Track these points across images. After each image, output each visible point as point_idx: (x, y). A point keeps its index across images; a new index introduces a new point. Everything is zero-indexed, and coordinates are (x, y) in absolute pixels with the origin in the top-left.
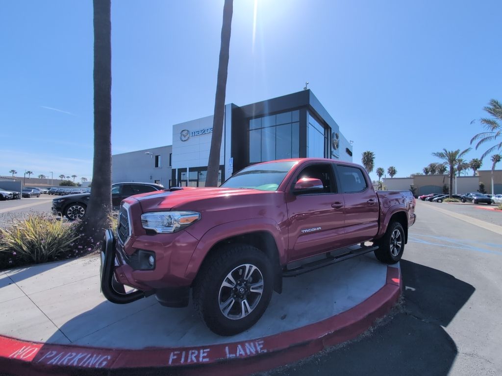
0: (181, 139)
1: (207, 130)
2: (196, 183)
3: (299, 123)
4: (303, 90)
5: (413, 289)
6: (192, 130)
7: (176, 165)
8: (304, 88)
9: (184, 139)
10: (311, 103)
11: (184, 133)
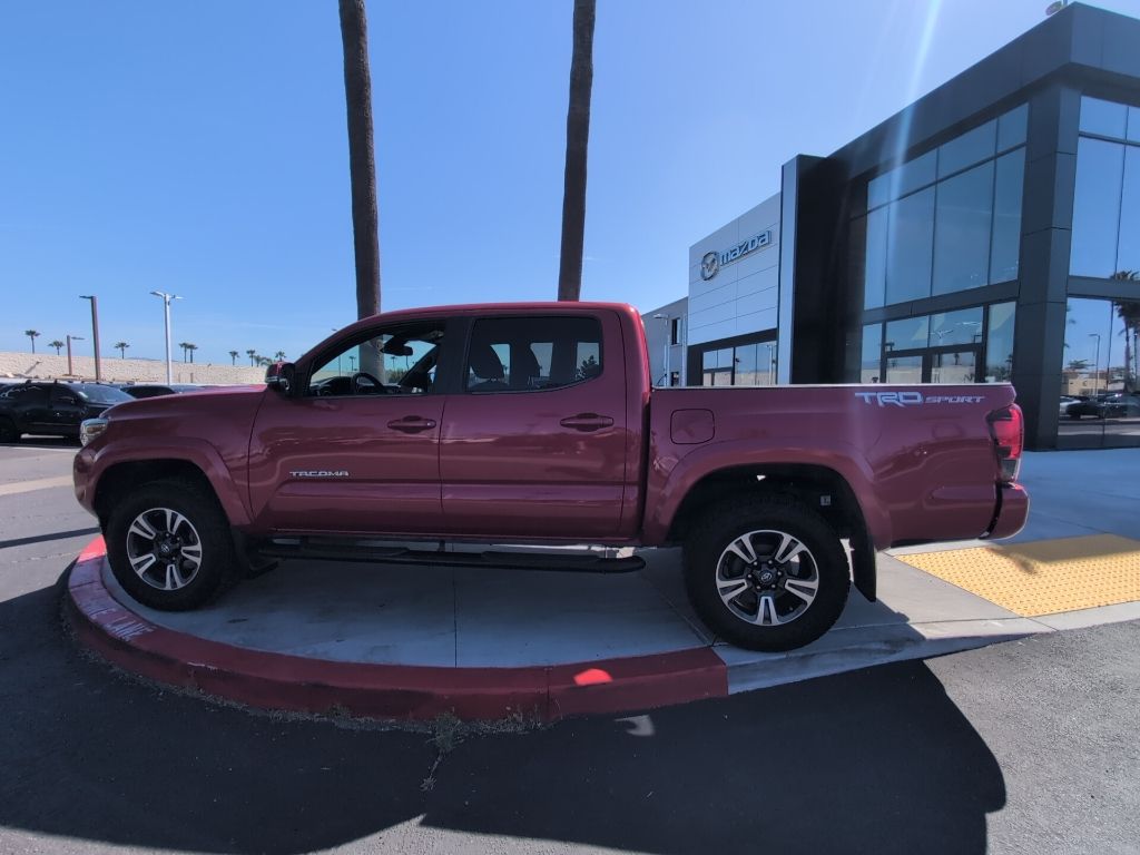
0: (703, 275)
1: (753, 241)
2: (729, 375)
3: (1024, 149)
4: (1046, 17)
6: (722, 249)
7: (695, 338)
8: (1049, 10)
9: (708, 274)
10: (1082, 54)
11: (709, 261)
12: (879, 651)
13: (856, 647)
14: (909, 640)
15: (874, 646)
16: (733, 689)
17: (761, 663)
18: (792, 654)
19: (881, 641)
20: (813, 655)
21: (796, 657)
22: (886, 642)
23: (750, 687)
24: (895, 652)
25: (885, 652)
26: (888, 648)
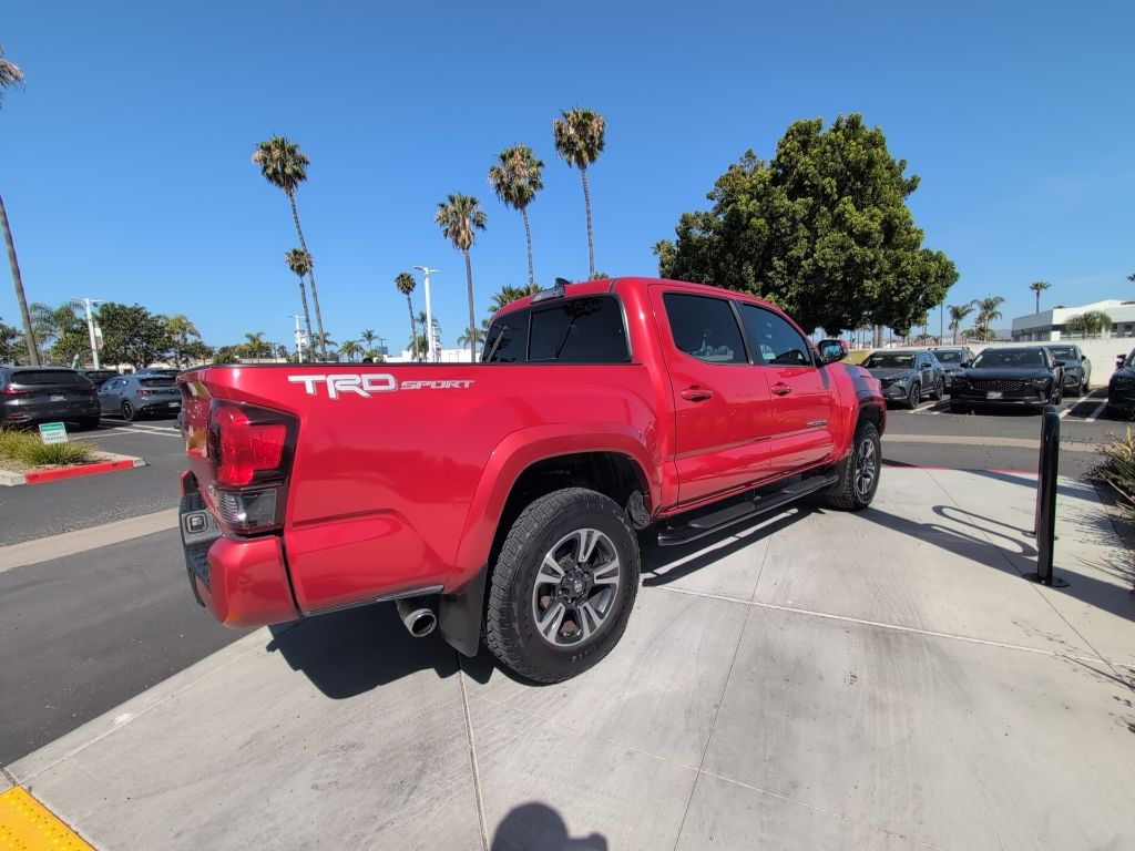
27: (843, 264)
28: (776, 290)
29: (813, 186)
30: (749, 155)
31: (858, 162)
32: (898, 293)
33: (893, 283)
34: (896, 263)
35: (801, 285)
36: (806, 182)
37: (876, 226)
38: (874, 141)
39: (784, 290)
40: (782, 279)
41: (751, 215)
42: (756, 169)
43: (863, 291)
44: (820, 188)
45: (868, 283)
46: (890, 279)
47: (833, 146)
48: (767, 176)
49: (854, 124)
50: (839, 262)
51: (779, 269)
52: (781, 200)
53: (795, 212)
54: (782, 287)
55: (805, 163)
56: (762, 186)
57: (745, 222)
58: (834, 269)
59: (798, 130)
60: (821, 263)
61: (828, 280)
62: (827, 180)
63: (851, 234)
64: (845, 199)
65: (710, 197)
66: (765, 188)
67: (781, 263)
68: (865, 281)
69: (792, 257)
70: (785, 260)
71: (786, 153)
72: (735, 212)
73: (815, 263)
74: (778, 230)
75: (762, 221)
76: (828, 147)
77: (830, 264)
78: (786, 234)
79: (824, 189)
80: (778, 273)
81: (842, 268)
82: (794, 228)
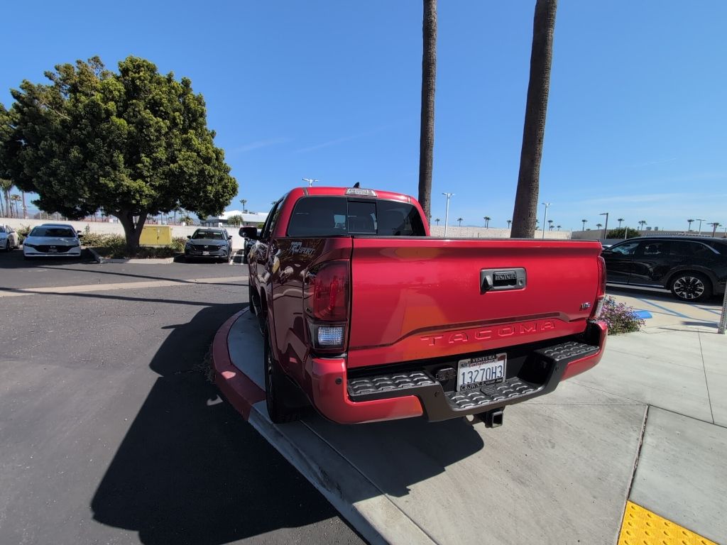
5: (210, 403)
12: (315, 474)
13: (303, 454)
14: (339, 488)
15: (314, 466)
16: (250, 421)
17: (263, 417)
18: (274, 425)
19: (320, 468)
20: (282, 436)
21: (275, 429)
22: (323, 472)
23: (255, 426)
24: (324, 486)
25: (318, 478)
26: (322, 480)
27: (197, 173)
28: (143, 178)
29: (166, 113)
30: (96, 60)
31: (196, 111)
32: (223, 196)
33: (221, 191)
34: (221, 179)
35: (162, 179)
36: (161, 108)
37: (214, 155)
38: (199, 101)
39: (149, 180)
40: (148, 171)
41: (109, 113)
42: (104, 75)
43: (205, 192)
44: (171, 117)
45: (209, 188)
46: (220, 187)
47: (176, 92)
48: (121, 87)
49: (186, 84)
50: (195, 171)
51: (147, 164)
52: (147, 114)
53: (160, 127)
54: (148, 177)
55: (157, 93)
56: (117, 93)
57: (104, 116)
58: (191, 175)
59: (147, 66)
60: (185, 169)
61: (187, 181)
62: (177, 114)
63: (199, 155)
64: (191, 131)
65: (50, 76)
66: (120, 97)
67: (148, 159)
68: (208, 187)
69: (156, 158)
70: (151, 158)
71: (139, 78)
72: (94, 104)
73: (180, 167)
74: (149, 136)
75: (122, 122)
76: (173, 91)
77: (191, 171)
78: (153, 141)
79: (174, 119)
80: (145, 166)
81: (196, 175)
82: (158, 139)
